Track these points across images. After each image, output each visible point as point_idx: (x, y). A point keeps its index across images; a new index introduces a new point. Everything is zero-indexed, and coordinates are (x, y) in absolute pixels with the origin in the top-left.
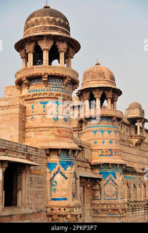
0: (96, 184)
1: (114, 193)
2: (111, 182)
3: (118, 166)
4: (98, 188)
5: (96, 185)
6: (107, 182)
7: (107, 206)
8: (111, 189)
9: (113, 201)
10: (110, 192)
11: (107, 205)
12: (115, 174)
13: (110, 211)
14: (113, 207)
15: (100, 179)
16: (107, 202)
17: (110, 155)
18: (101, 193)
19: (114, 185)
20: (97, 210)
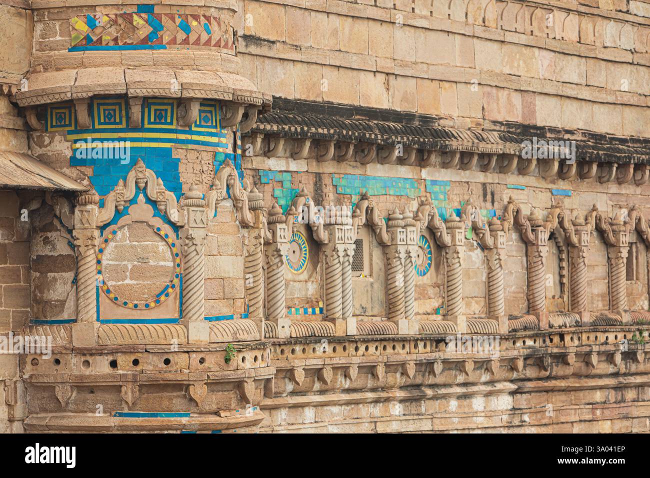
0: (49, 227)
1: (164, 281)
2: (142, 210)
3: (195, 111)
4: (62, 249)
5: (52, 235)
6: (119, 213)
7: (114, 364)
8: (144, 260)
9: (151, 334)
10: (137, 273)
11: (113, 354)
12: (176, 163)
13: (128, 392)
14: (151, 366)
15: (72, 197)
16: (115, 335)
17: (145, 43)
18: (75, 281)
19: (166, 229)
20: (50, 388)
